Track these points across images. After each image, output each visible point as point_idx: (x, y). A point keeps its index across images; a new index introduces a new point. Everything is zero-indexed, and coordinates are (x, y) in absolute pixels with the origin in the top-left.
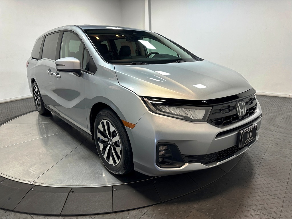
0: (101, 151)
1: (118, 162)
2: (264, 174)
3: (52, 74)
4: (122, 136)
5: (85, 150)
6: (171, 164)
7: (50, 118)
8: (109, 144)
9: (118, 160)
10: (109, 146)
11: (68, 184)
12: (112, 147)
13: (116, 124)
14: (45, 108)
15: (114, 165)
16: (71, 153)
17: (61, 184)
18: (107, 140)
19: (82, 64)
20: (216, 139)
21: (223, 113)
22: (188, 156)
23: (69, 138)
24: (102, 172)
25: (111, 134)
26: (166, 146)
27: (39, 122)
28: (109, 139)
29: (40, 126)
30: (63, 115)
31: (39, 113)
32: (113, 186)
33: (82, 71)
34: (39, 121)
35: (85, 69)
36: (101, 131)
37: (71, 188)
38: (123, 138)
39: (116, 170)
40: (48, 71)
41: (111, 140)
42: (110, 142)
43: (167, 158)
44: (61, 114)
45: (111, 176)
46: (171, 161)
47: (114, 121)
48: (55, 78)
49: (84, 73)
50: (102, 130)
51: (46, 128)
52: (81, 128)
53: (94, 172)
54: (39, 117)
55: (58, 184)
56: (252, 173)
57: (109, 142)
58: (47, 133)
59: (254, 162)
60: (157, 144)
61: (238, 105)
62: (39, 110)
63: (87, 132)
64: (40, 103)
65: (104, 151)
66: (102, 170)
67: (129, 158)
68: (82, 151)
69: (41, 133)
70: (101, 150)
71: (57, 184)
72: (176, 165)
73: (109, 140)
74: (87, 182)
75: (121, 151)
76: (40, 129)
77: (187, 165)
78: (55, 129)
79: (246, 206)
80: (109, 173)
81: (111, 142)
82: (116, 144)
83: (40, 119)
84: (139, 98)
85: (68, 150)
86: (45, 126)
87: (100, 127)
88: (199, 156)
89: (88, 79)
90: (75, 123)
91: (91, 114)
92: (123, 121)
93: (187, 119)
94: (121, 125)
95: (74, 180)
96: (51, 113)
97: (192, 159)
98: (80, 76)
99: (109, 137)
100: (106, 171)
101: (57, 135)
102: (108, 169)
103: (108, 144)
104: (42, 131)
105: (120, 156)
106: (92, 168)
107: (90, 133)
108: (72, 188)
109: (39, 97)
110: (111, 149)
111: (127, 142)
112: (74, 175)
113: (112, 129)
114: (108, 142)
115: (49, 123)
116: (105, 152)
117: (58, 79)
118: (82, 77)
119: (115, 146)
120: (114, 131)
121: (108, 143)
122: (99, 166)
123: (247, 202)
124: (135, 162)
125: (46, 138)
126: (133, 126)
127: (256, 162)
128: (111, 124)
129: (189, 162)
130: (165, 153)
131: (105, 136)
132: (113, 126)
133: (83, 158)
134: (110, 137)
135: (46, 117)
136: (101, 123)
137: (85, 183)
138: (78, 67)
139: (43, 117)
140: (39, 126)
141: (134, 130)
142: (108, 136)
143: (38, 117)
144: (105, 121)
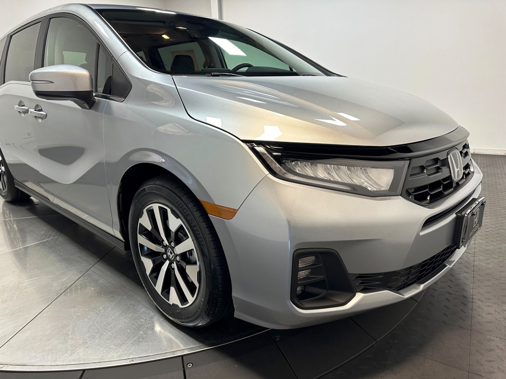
0: (148, 275)
1: (191, 299)
2: (489, 299)
3: (26, 112)
4: (200, 238)
5: (108, 273)
6: (323, 299)
7: (28, 209)
8: (168, 258)
9: (193, 294)
10: (167, 262)
11: (73, 360)
12: (174, 265)
13: (185, 211)
14: (18, 189)
15: (181, 306)
16: (78, 283)
17: (54, 361)
18: (163, 250)
19: (94, 80)
20: (421, 234)
21: (429, 175)
22: (360, 276)
23: (71, 249)
24: (153, 323)
25: (173, 235)
26: (313, 258)
27: (5, 218)
28: (166, 247)
29: (9, 227)
30: (56, 201)
31: (4, 200)
32: (182, 356)
33: (96, 96)
34: (6, 216)
35: (102, 91)
36: (146, 230)
37: (81, 372)
38: (204, 243)
39: (188, 318)
40: (17, 106)
41: (173, 248)
42: (169, 254)
43: (315, 284)
44: (51, 198)
45: (175, 331)
46: (323, 292)
47: (179, 205)
48: (34, 118)
49: (99, 101)
50: (149, 227)
51: (22, 231)
52: (98, 226)
53: (134, 324)
54: (5, 208)
55: (49, 363)
56: (465, 297)
57: (166, 254)
58: (24, 241)
59: (461, 275)
60: (295, 254)
61: (451, 156)
62: (3, 194)
63: (113, 234)
64: (5, 177)
65: (155, 274)
66: (152, 318)
67: (220, 289)
68: (104, 276)
69: (12, 241)
70: (148, 272)
71: (46, 362)
72: (336, 300)
73: (166, 251)
74: (119, 352)
75: (199, 273)
76: (9, 232)
77: (359, 296)
78: (40, 231)
79: (483, 375)
80: (170, 324)
81: (171, 253)
82: (186, 258)
83: (7, 212)
84: (244, 145)
85: (71, 275)
86: (18, 226)
87: (145, 221)
88: (385, 274)
89: (109, 111)
90: (85, 216)
91: (119, 193)
92: (203, 203)
93: (357, 191)
94: (197, 214)
95: (87, 348)
96: (32, 198)
97: (369, 283)
98: (90, 108)
99: (166, 242)
100: (162, 319)
101: (44, 244)
102: (166, 314)
103: (165, 260)
104: (12, 237)
105: (197, 285)
106: (130, 316)
107: (119, 235)
108: (84, 370)
109: (3, 166)
110: (174, 269)
111: (213, 253)
112: (88, 335)
113: (174, 223)
114: (163, 254)
115: (27, 219)
116: (157, 277)
117: (40, 120)
118: (96, 110)
119: (183, 264)
120: (181, 228)
121: (165, 256)
122: (143, 310)
123: (482, 365)
124: (235, 297)
125: (23, 249)
126: (231, 213)
127: (466, 275)
128: (173, 212)
129: (364, 290)
130: (311, 273)
131: (157, 241)
132: (177, 216)
133: (106, 292)
134: (170, 243)
135: (20, 208)
136: (145, 211)
137: (116, 355)
138: (85, 86)
139: (13, 207)
140: (6, 225)
141: (235, 222)
142: (163, 240)
143: (3, 207)
144: (156, 207)
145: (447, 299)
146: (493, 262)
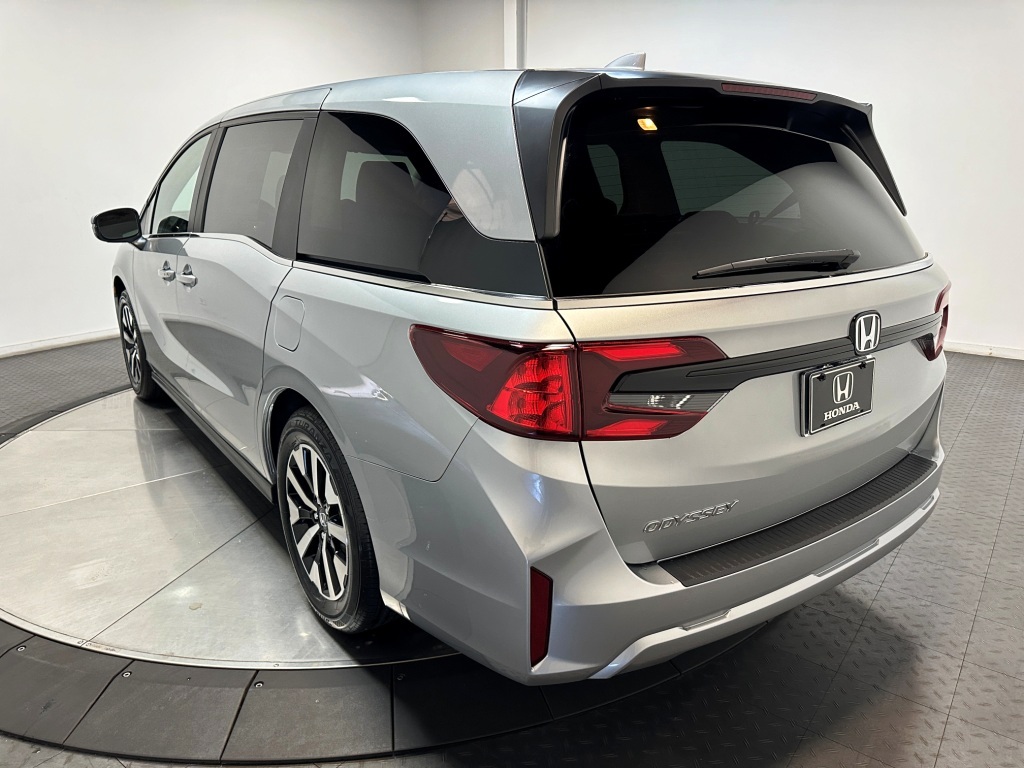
145: (818, 622)
146: (925, 569)
